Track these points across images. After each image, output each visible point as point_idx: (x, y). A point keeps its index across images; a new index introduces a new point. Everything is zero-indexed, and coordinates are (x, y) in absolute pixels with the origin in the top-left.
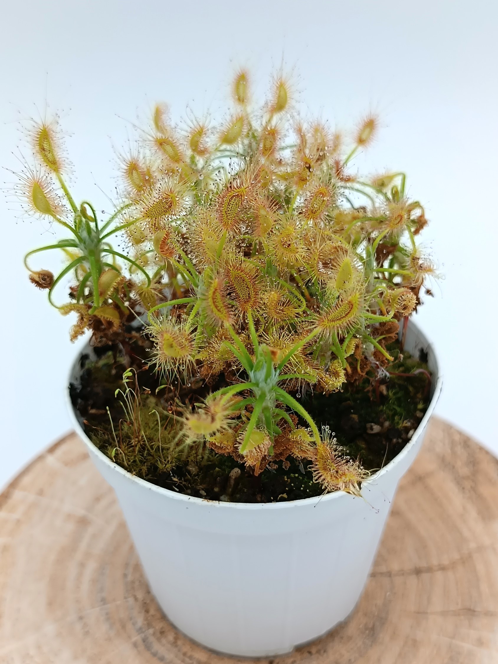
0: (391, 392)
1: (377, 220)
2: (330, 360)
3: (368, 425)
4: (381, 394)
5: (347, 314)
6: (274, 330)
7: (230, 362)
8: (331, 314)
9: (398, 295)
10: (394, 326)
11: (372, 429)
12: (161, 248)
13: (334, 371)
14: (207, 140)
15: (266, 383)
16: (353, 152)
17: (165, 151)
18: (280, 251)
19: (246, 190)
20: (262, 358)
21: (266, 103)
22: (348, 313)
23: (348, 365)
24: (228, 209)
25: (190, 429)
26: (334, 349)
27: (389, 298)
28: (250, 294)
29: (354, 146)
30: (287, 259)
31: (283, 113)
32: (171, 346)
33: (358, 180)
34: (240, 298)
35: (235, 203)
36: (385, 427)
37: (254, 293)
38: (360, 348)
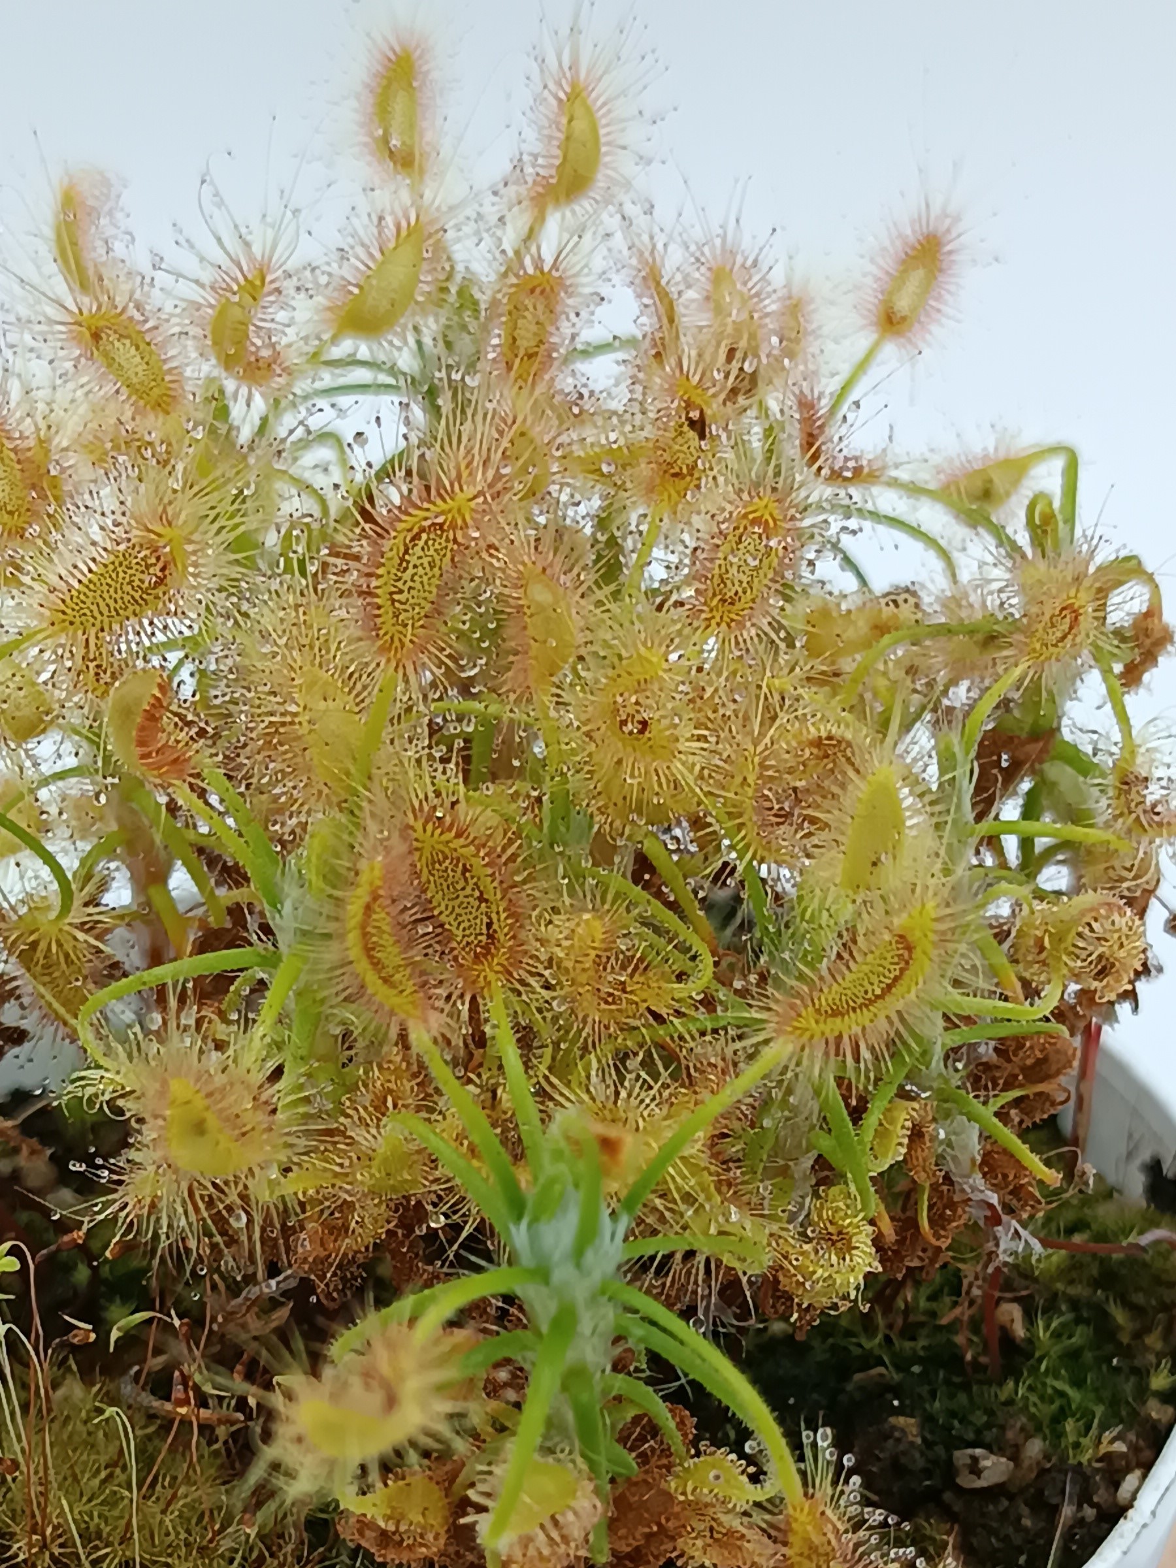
0: (1047, 1328)
1: (971, 632)
2: (810, 1191)
3: (962, 1456)
4: (1006, 1336)
5: (889, 987)
6: (595, 1065)
7: (419, 1203)
8: (826, 990)
9: (1075, 921)
10: (1058, 1052)
11: (975, 1469)
12: (141, 743)
13: (831, 1229)
14: (282, 316)
15: (578, 1265)
16: (862, 366)
17: (109, 366)
18: (612, 749)
19: (473, 504)
20: (562, 1167)
21: (518, 166)
22: (896, 979)
23: (882, 1207)
24: (399, 584)
25: (299, 1440)
26: (825, 1143)
27: (1039, 933)
28: (495, 926)
29: (863, 341)
30: (635, 782)
31: (583, 207)
32: (199, 1128)
33: (894, 473)
34: (454, 944)
35: (425, 561)
36: (1026, 1463)
37: (509, 921)
38: (927, 1137)
